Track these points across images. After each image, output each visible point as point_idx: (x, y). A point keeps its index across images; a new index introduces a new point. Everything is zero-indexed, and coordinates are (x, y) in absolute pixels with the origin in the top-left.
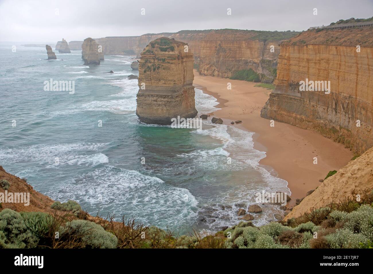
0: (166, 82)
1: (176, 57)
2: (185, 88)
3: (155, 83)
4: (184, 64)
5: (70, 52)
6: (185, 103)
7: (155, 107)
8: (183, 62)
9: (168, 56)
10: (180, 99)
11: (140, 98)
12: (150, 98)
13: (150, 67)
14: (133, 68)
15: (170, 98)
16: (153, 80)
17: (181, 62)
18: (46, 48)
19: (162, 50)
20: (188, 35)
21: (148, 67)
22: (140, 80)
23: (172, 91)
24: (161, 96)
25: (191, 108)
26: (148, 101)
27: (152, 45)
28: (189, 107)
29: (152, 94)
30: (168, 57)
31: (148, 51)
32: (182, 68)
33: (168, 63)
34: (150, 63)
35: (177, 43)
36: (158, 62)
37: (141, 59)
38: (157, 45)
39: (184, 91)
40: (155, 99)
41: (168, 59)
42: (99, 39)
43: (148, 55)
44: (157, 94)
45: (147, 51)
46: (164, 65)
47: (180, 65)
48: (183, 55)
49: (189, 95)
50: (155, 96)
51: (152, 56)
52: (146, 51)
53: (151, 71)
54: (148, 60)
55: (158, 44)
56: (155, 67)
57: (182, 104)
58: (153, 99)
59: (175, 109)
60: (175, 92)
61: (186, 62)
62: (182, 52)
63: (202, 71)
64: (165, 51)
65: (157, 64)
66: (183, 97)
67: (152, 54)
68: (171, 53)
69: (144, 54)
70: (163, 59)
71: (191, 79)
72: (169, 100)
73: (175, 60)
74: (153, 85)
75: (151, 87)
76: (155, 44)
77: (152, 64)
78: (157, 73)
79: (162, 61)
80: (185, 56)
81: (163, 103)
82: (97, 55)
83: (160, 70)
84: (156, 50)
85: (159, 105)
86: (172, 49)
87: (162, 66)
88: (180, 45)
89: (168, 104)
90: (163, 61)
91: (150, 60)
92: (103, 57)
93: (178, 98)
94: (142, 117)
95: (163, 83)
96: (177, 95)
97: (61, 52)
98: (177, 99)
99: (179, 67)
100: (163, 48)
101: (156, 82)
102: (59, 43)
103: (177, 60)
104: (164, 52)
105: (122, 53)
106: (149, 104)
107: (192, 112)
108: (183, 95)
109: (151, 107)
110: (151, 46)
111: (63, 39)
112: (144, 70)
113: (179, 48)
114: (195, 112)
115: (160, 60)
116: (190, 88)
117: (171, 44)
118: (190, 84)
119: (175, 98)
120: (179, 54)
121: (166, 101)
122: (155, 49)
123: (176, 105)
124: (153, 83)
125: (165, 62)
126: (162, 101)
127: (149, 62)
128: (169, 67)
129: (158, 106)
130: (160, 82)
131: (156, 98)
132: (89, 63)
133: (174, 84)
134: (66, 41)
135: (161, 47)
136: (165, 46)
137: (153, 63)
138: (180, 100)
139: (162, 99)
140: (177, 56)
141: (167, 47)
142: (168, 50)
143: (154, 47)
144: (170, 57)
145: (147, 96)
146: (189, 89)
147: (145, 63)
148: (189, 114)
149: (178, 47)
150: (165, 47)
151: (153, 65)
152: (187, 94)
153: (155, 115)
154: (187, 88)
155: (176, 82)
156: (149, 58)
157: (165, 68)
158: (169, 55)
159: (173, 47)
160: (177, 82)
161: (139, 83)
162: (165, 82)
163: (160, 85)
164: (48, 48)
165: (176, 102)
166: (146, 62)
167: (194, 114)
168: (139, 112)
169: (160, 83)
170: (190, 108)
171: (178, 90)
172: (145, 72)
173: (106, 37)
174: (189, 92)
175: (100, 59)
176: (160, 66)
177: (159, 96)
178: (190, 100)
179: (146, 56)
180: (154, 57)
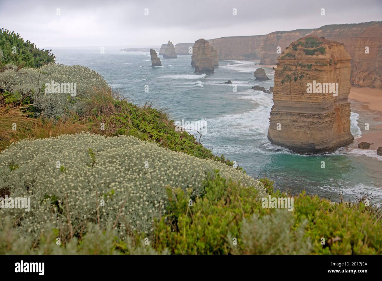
0: (312, 97)
1: (327, 62)
2: (338, 105)
3: (296, 98)
4: (338, 71)
5: (176, 57)
6: (337, 124)
7: (294, 130)
8: (337, 69)
9: (315, 61)
10: (330, 119)
11: (274, 117)
12: (288, 118)
13: (290, 76)
14: (257, 77)
15: (316, 117)
16: (294, 94)
17: (333, 68)
18: (150, 52)
19: (308, 53)
20: (336, 31)
21: (288, 76)
22: (276, 94)
23: (319, 108)
24: (304, 115)
25: (345, 132)
26: (286, 121)
27: (294, 47)
28: (342, 131)
29: (291, 111)
30: (316, 63)
31: (289, 55)
32: (335, 77)
33: (316, 70)
34: (290, 70)
35: (328, 43)
36: (301, 69)
37: (278, 65)
38: (300, 47)
39: (335, 109)
40: (295, 119)
41: (317, 66)
42: (213, 40)
43: (288, 60)
44: (298, 112)
45: (287, 55)
46: (309, 73)
47: (333, 73)
48: (336, 60)
49: (343, 114)
50: (296, 114)
51: (293, 61)
52: (285, 55)
53: (290, 82)
54: (287, 67)
55: (302, 46)
56: (296, 76)
57: (333, 127)
58: (291, 119)
59: (323, 133)
60: (323, 109)
61: (340, 68)
62: (335, 55)
63: (356, 80)
64: (313, 54)
65: (299, 73)
66: (334, 117)
67: (293, 58)
68: (321, 57)
69: (282, 58)
70: (308, 65)
71: (346, 92)
72: (315, 121)
73: (326, 67)
74: (293, 100)
75: (291, 102)
76: (298, 45)
77: (292, 72)
78: (299, 84)
79: (306, 68)
80: (340, 61)
81: (306, 125)
82: (211, 60)
83: (303, 81)
84: (299, 54)
85: (301, 127)
86: (322, 52)
87: (307, 74)
88: (332, 45)
89: (313, 126)
90: (308, 68)
91: (290, 66)
92: (218, 63)
93: (327, 118)
94: (276, 142)
95: (307, 98)
96: (326, 114)
97: (166, 57)
98: (326, 120)
99: (330, 76)
100: (309, 51)
101: (297, 96)
102: (164, 46)
103: (329, 66)
104: (310, 56)
105: (242, 58)
106: (286, 126)
107: (347, 138)
108: (334, 114)
109: (289, 130)
110: (292, 49)
111: (169, 41)
112: (281, 80)
113: (331, 50)
114: (351, 138)
115: (304, 66)
116: (344, 104)
117: (320, 45)
118: (343, 99)
119: (323, 117)
120: (331, 58)
121: (310, 122)
122: (298, 52)
123: (324, 128)
124: (293, 98)
125: (311, 69)
126: (305, 122)
127: (288, 69)
128: (317, 76)
129: (298, 129)
130: (303, 96)
131: (297, 118)
132: (200, 70)
133: (323, 98)
134: (173, 44)
135: (306, 49)
136: (313, 47)
137: (294, 70)
138: (331, 121)
139: (305, 119)
140: (329, 60)
141: (314, 48)
142: (316, 53)
143: (296, 50)
144: (319, 62)
145: (283, 114)
146: (343, 106)
147: (284, 71)
148: (342, 141)
149: (330, 48)
150: (312, 49)
151: (294, 74)
152: (339, 113)
153: (293, 141)
154: (340, 104)
155: (326, 97)
156: (289, 65)
157: (310, 77)
158: (317, 59)
159: (323, 48)
160: (328, 96)
161: (273, 97)
162: (309, 96)
163: (303, 101)
164: (153, 52)
165: (325, 123)
166: (285, 69)
167: (350, 141)
168: (272, 135)
169: (303, 98)
170: (343, 133)
171: (327, 108)
172: (283, 82)
173: (222, 38)
174: (343, 109)
175: (214, 66)
176: (304, 75)
177: (301, 114)
178: (344, 121)
179: (285, 61)
180: (297, 62)
